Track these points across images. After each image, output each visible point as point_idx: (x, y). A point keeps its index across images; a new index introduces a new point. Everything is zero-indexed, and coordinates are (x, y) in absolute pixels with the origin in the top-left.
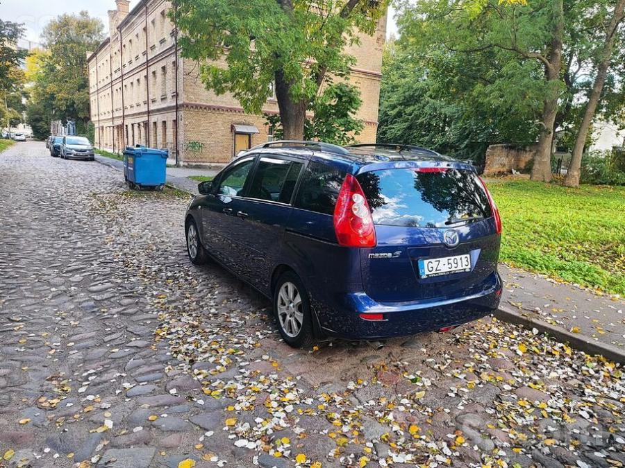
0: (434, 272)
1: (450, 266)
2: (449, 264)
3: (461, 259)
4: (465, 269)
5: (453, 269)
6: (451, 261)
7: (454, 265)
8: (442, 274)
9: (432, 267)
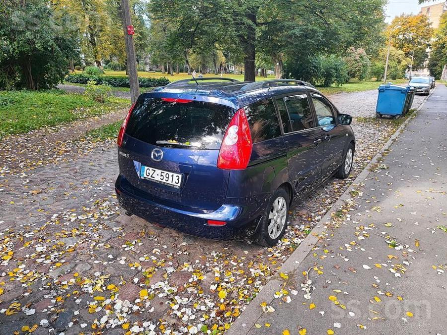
0: (149, 177)
1: (162, 177)
2: (161, 176)
3: (173, 176)
4: (174, 185)
5: (164, 181)
6: (164, 175)
7: (165, 178)
8: (154, 181)
9: (149, 173)
